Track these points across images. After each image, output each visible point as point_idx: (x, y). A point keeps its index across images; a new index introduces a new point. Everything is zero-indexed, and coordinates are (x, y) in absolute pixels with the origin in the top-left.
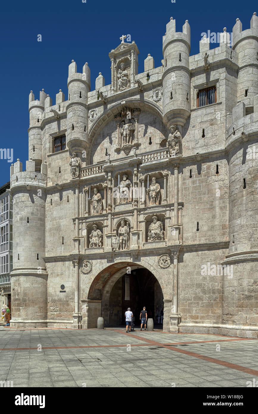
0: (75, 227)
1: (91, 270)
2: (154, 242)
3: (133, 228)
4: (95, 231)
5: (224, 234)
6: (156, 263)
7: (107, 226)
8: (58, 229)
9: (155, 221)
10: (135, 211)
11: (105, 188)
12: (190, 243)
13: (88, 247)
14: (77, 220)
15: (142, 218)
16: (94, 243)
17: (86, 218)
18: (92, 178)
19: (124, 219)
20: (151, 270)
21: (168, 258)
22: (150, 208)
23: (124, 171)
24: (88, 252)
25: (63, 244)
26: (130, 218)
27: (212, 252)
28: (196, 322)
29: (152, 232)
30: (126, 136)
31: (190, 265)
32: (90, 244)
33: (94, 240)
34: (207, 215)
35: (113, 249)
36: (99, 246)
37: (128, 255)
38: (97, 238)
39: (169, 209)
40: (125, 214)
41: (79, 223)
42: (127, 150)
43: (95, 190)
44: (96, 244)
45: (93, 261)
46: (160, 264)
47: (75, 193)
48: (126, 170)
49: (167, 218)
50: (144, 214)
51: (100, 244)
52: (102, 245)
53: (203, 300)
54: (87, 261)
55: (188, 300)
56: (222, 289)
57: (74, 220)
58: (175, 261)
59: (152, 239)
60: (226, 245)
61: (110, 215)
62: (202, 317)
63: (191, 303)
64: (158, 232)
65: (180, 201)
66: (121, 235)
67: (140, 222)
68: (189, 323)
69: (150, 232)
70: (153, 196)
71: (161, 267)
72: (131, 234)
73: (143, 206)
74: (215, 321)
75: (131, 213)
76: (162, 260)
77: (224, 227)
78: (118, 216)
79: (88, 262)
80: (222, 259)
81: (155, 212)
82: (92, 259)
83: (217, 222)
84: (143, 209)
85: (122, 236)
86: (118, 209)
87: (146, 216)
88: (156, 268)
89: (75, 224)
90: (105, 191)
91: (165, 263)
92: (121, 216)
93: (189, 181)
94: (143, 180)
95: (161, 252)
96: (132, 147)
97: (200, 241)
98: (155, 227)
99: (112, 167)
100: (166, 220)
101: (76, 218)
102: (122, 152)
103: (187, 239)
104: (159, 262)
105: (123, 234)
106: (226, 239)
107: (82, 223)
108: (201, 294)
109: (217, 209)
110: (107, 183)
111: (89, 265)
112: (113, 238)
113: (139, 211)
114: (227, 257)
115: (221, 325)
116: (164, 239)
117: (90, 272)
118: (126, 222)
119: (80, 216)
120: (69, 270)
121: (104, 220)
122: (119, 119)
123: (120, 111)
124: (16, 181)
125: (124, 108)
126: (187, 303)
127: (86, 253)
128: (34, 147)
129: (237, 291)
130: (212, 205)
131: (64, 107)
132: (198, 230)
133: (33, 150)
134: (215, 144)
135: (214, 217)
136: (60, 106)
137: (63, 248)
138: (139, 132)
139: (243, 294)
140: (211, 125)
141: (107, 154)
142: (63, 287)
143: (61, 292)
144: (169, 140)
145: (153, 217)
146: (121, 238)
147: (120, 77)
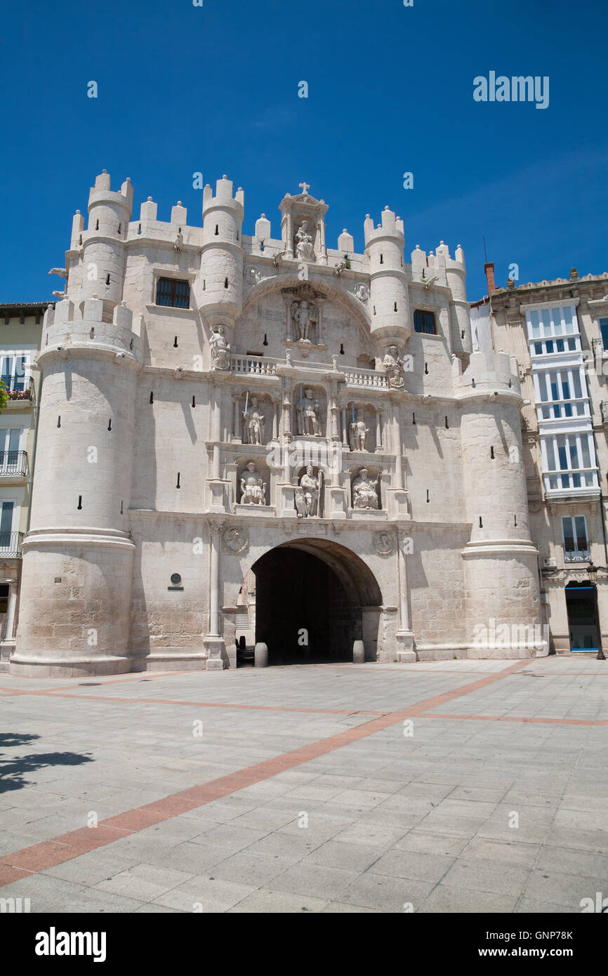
0: (211, 460)
2: (368, 510)
3: (329, 482)
4: (252, 474)
6: (370, 546)
7: (280, 470)
8: (169, 455)
9: (364, 477)
11: (275, 402)
12: (419, 518)
13: (239, 502)
14: (216, 448)
15: (344, 468)
16: (252, 497)
17: (237, 448)
18: (253, 380)
20: (362, 556)
23: (311, 383)
24: (241, 513)
25: (178, 487)
28: (435, 643)
29: (361, 493)
30: (305, 328)
31: (421, 552)
32: (244, 496)
35: (298, 513)
36: (263, 503)
37: (322, 526)
38: (257, 488)
39: (387, 462)
41: (221, 454)
42: (305, 350)
44: (256, 500)
45: (250, 530)
46: (376, 548)
47: (212, 398)
48: (315, 384)
49: (385, 478)
50: (348, 463)
51: (264, 500)
52: (268, 504)
53: (442, 608)
55: (422, 607)
56: (464, 591)
57: (210, 447)
59: (361, 505)
60: (467, 528)
62: (442, 634)
63: (426, 613)
64: (374, 496)
65: (404, 454)
66: (305, 489)
68: (427, 644)
69: (357, 492)
70: (362, 437)
71: (378, 553)
72: (328, 491)
76: (379, 541)
77: (460, 502)
79: (241, 532)
80: (461, 547)
82: (248, 527)
83: (451, 494)
85: (310, 492)
87: (351, 466)
89: (211, 455)
90: (275, 407)
91: (384, 546)
94: (344, 408)
95: (378, 528)
96: (313, 347)
97: (432, 517)
98: (364, 487)
99: (295, 372)
101: (215, 444)
102: (295, 349)
103: (416, 513)
104: (374, 545)
105: (312, 491)
106: (464, 519)
107: (227, 454)
108: (439, 599)
109: (451, 477)
110: (280, 395)
111: (241, 537)
114: (469, 546)
115: (468, 645)
116: (380, 507)
117: (244, 551)
119: (224, 441)
122: (291, 296)
123: (295, 286)
124: (89, 336)
125: (305, 286)
126: (420, 612)
127: (238, 514)
128: (109, 276)
129: (497, 593)
130: (444, 469)
131: (189, 235)
132: (428, 501)
133: (105, 281)
134: (442, 387)
135: (448, 485)
136: (180, 230)
137: (178, 496)
138: (324, 328)
139: (507, 599)
140: (435, 361)
141: (265, 343)
142: (176, 578)
143: (170, 589)
144: (389, 364)
145: (363, 470)
146: (308, 495)
147: (302, 240)
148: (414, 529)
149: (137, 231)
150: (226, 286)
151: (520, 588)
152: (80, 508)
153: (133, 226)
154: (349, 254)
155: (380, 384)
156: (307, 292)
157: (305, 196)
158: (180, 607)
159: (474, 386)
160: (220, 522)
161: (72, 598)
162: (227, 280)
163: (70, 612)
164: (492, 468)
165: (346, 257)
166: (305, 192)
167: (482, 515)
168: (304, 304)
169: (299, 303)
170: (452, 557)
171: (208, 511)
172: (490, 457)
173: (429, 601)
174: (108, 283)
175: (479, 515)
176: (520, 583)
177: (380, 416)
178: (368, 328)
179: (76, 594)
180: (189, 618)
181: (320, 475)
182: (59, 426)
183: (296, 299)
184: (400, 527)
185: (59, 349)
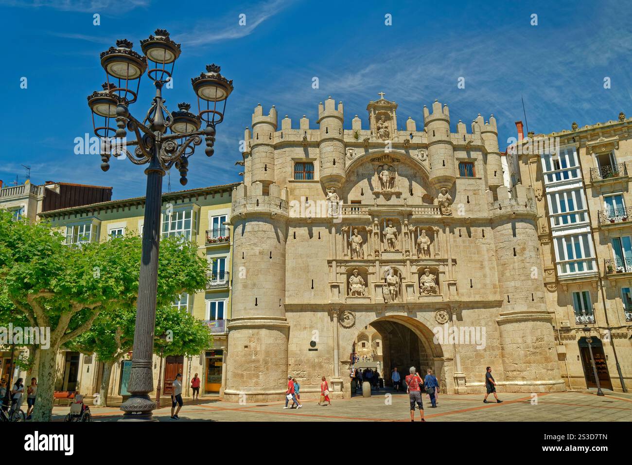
0: (330, 270)
1: (354, 324)
2: (430, 295)
3: (405, 279)
4: (356, 277)
5: (495, 293)
6: (433, 319)
7: (373, 274)
8: (306, 269)
9: (427, 273)
10: (408, 262)
11: (369, 231)
12: (465, 299)
14: (334, 263)
15: (415, 269)
16: (357, 292)
17: (347, 261)
18: (354, 219)
19: (394, 268)
20: (428, 325)
21: (445, 313)
22: (423, 260)
24: (349, 302)
25: (312, 288)
26: (400, 268)
27: (487, 310)
29: (425, 284)
30: (386, 183)
31: (468, 321)
33: (356, 287)
34: (479, 274)
35: (385, 300)
36: (364, 295)
37: (401, 307)
38: (359, 285)
39: (442, 263)
40: (394, 262)
41: (337, 266)
42: (388, 196)
43: (356, 231)
44: (359, 293)
45: (356, 313)
46: (437, 319)
47: (330, 233)
49: (441, 273)
50: (416, 265)
53: (484, 358)
54: (349, 313)
55: (470, 358)
56: (500, 346)
57: (329, 262)
58: (454, 317)
59: (426, 292)
60: (499, 304)
61: (377, 262)
63: (473, 361)
64: (434, 286)
65: (454, 258)
66: (390, 285)
67: (413, 273)
68: (474, 382)
69: (423, 284)
70: (426, 249)
71: (438, 322)
72: (404, 285)
73: (415, 258)
74: (498, 379)
75: (402, 262)
76: (439, 315)
77: (495, 287)
78: (386, 264)
79: (351, 314)
80: (496, 316)
81: (428, 265)
82: (355, 311)
83: (488, 281)
84: (416, 260)
85: (392, 286)
86: (385, 256)
87: (419, 267)
88: (433, 323)
89: (331, 266)
90: (369, 235)
91: (442, 318)
92: (391, 264)
93: (459, 240)
94: (413, 231)
95: (437, 306)
96: (393, 194)
97: (475, 297)
98: (428, 280)
99: (380, 212)
100: (440, 274)
101: (333, 260)
102: (381, 196)
103: (463, 295)
104: (435, 317)
105: (394, 285)
106: (498, 298)
107: (341, 266)
108: (482, 351)
109: (487, 270)
110: (371, 226)
111: (351, 317)
112: (384, 288)
113: (412, 261)
114: (501, 315)
115: (504, 383)
116: (440, 293)
117: (352, 326)
118: (396, 272)
119: (338, 258)
120: (322, 321)
121: (369, 266)
122: (377, 163)
123: (379, 157)
124: (256, 205)
125: (385, 156)
126: (469, 361)
127: (348, 303)
128: (266, 165)
129: (522, 347)
130: (482, 265)
131: (311, 135)
132: (471, 287)
133: (264, 169)
134: (479, 211)
135: (485, 276)
136: (306, 132)
137: (313, 293)
138: (399, 181)
139: (529, 351)
140: (475, 194)
141: (362, 194)
142: (313, 344)
143: (310, 350)
144: (441, 200)
145: (426, 270)
146: (392, 288)
147: (382, 128)
148: (462, 306)
149: (280, 137)
150: (334, 164)
151: (537, 343)
152: (256, 305)
153: (278, 133)
154: (413, 132)
155: (436, 213)
156: (387, 160)
157: (383, 100)
158: (316, 360)
159: (500, 208)
160: (337, 308)
161: (254, 358)
162: (334, 160)
163: (253, 365)
164: (514, 262)
165: (411, 134)
166: (382, 98)
167: (509, 294)
168: (386, 167)
169: (382, 166)
170: (490, 324)
171: (330, 302)
172: (513, 255)
173: (475, 353)
174: (266, 170)
175: (507, 294)
176: (537, 339)
177: (437, 234)
178: (428, 178)
179: (256, 354)
180: (321, 367)
181: (398, 275)
182: (243, 258)
183: (380, 164)
184: (452, 305)
185: (240, 214)
